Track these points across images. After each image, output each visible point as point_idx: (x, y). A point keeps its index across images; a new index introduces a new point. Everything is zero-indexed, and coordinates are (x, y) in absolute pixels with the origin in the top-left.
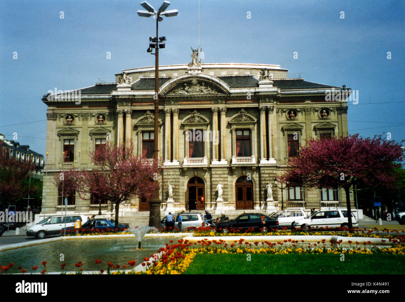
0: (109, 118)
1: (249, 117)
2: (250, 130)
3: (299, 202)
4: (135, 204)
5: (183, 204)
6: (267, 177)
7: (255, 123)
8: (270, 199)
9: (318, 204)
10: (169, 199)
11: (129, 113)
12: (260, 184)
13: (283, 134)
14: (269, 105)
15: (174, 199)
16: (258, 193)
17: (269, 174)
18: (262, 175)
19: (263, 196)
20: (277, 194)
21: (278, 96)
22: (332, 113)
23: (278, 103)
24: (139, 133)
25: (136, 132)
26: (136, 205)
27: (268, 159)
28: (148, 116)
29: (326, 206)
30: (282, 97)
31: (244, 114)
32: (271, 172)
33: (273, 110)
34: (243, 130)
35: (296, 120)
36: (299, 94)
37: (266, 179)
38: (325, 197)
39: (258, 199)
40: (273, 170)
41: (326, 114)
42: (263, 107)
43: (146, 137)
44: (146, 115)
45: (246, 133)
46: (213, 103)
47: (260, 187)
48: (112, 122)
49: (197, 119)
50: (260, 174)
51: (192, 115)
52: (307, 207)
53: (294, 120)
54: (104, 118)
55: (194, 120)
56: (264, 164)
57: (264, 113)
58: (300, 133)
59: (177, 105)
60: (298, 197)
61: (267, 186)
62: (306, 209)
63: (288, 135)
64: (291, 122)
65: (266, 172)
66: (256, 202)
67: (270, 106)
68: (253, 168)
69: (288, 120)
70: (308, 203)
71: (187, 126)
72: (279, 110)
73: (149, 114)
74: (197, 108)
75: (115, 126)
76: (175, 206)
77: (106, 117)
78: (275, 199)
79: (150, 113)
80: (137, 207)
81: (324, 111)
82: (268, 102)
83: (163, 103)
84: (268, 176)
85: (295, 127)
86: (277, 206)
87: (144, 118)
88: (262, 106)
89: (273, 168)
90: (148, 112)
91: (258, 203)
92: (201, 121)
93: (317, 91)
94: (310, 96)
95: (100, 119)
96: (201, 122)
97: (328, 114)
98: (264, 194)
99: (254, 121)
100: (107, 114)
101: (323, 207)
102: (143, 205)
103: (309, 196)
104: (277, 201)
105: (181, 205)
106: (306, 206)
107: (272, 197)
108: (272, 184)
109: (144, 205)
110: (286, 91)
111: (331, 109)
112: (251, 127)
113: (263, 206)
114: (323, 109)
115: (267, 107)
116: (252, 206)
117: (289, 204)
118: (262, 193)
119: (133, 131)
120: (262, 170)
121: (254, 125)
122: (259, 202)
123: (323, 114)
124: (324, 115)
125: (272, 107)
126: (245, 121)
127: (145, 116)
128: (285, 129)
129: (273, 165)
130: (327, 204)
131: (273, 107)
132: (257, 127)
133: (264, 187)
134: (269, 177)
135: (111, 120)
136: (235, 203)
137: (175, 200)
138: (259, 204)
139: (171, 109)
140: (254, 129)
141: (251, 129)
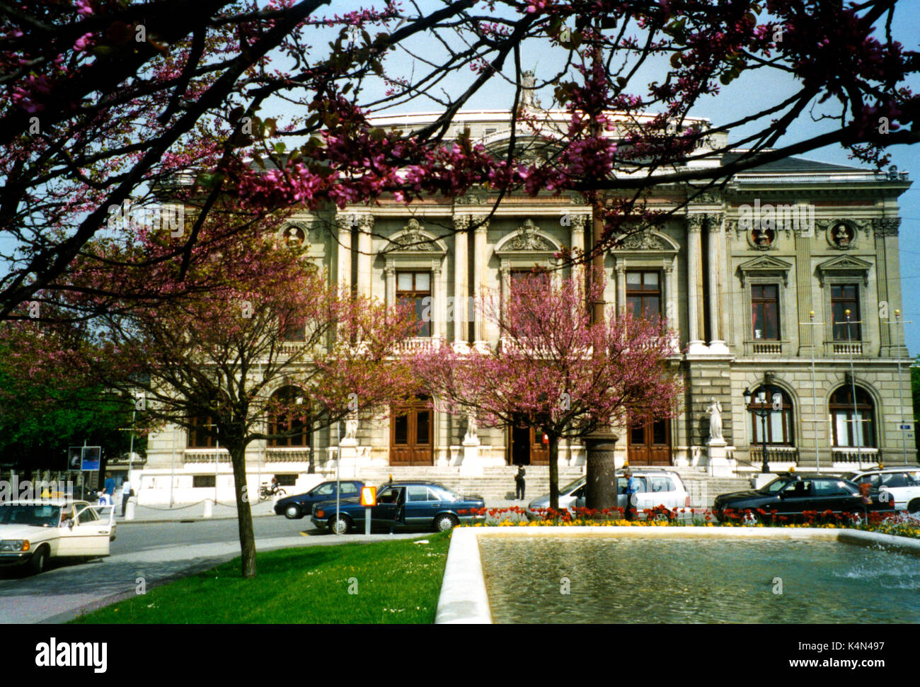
0: (313, 236)
1: (660, 240)
2: (660, 273)
3: (781, 449)
4: (382, 448)
5: (499, 450)
6: (707, 387)
7: (675, 254)
8: (717, 440)
9: (829, 455)
10: (467, 436)
11: (366, 223)
12: (689, 403)
13: (740, 284)
14: (712, 210)
15: (478, 437)
16: (683, 425)
17: (712, 379)
18: (695, 382)
19: (697, 434)
20: (731, 428)
21: (732, 190)
22: (861, 235)
23: (730, 207)
24: (390, 274)
25: (381, 271)
26: (383, 451)
27: (708, 343)
28: (412, 231)
29: (846, 461)
30: (740, 192)
31: (649, 233)
32: (716, 374)
33: (720, 223)
34: (642, 271)
35: (774, 249)
36: (782, 185)
37: (706, 391)
38: (842, 438)
39: (683, 441)
40: (722, 370)
41: (846, 236)
42: (696, 214)
43: (406, 284)
44: (409, 229)
45: (651, 280)
46: (572, 202)
47: (689, 411)
48: (321, 246)
49: (532, 241)
50: (688, 379)
51: (522, 232)
52: (800, 463)
53: (769, 249)
54: (300, 234)
55: (524, 245)
56: (701, 356)
57: (699, 229)
58: (783, 281)
59: (485, 206)
60: (778, 436)
61: (709, 408)
62: (798, 466)
63: (753, 285)
64: (760, 253)
65: (705, 374)
66: (680, 448)
67: (713, 212)
68: (672, 363)
69: (753, 248)
70: (803, 451)
71: (507, 258)
72: (731, 225)
73: (414, 228)
74: (534, 214)
75: (331, 256)
76: (481, 454)
77: (307, 233)
78: (729, 439)
79: (417, 225)
80: (386, 455)
81: (842, 228)
82: (708, 204)
83: (450, 201)
84: (708, 383)
85: (771, 267)
86: (732, 458)
87: (403, 236)
88: (694, 212)
89: (721, 366)
90: (413, 223)
91: (682, 450)
92: (543, 246)
93: (827, 179)
94: (809, 192)
95: (291, 238)
96: (542, 250)
97: (851, 238)
98: (699, 429)
99: (673, 249)
100: (309, 225)
101: (839, 463)
102: (399, 450)
103: (805, 435)
104: (730, 444)
105: (494, 453)
106: (799, 460)
107: (721, 436)
108: (721, 403)
109: (402, 450)
110: (751, 177)
111: (859, 223)
112: (664, 263)
113: (697, 458)
114: (839, 223)
115: (705, 215)
116: (667, 457)
117: (755, 454)
118: (696, 425)
119: (374, 270)
120: (695, 369)
121: (672, 259)
122: (686, 448)
123: (838, 236)
124: (843, 238)
125: (718, 217)
126: (650, 248)
127: (406, 233)
128: (747, 271)
129: (723, 358)
130: (850, 455)
131: (721, 215)
132: (679, 265)
133: (698, 411)
134: (712, 386)
135: (317, 240)
136: (626, 448)
137: (481, 440)
138: (685, 453)
139: (471, 216)
140: (672, 270)
141: (665, 268)
